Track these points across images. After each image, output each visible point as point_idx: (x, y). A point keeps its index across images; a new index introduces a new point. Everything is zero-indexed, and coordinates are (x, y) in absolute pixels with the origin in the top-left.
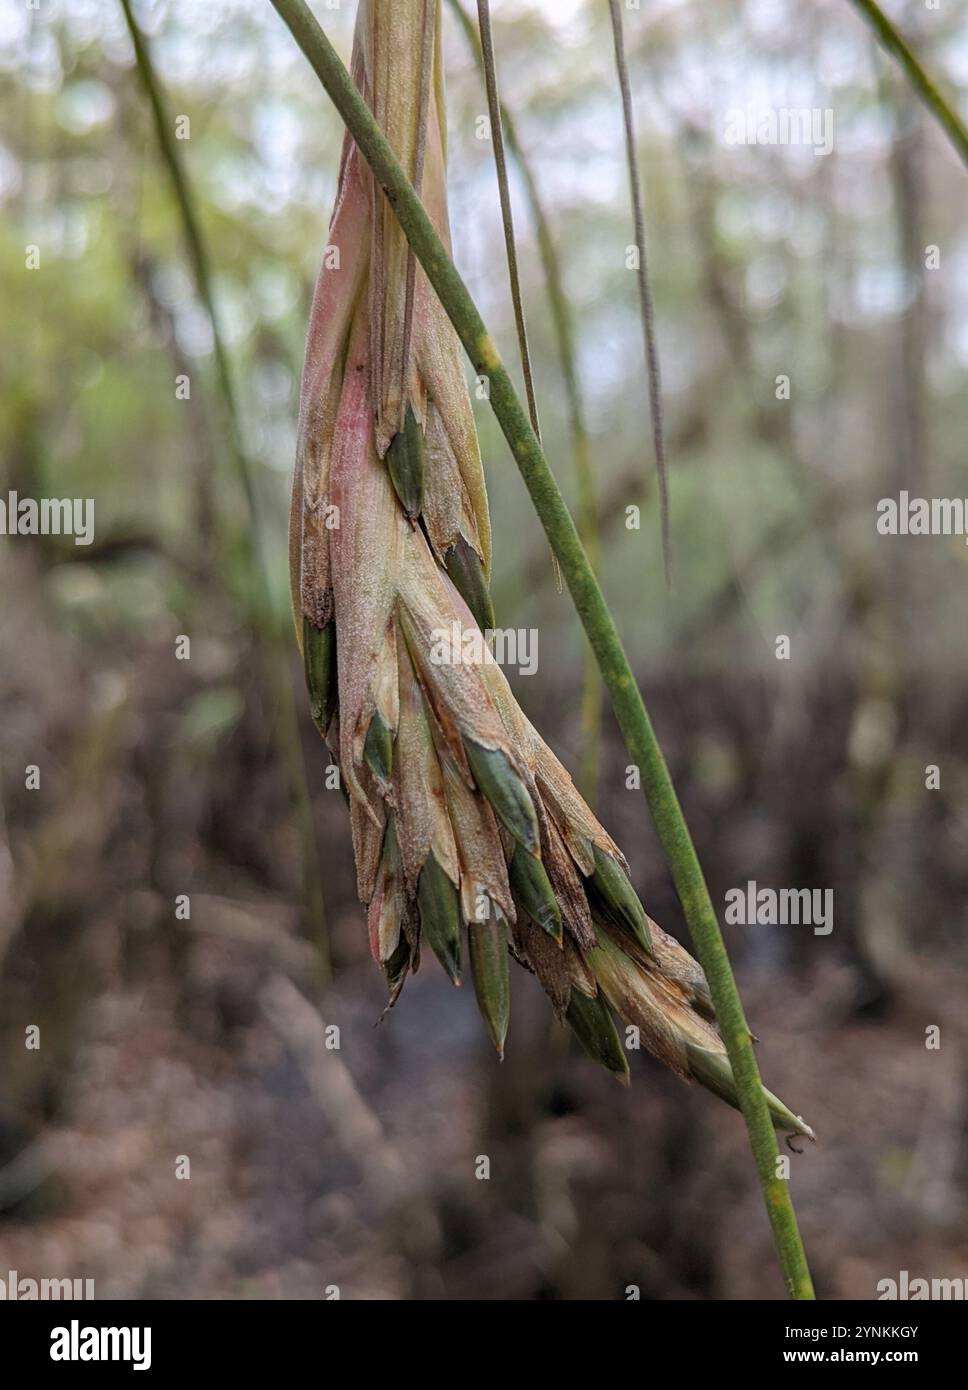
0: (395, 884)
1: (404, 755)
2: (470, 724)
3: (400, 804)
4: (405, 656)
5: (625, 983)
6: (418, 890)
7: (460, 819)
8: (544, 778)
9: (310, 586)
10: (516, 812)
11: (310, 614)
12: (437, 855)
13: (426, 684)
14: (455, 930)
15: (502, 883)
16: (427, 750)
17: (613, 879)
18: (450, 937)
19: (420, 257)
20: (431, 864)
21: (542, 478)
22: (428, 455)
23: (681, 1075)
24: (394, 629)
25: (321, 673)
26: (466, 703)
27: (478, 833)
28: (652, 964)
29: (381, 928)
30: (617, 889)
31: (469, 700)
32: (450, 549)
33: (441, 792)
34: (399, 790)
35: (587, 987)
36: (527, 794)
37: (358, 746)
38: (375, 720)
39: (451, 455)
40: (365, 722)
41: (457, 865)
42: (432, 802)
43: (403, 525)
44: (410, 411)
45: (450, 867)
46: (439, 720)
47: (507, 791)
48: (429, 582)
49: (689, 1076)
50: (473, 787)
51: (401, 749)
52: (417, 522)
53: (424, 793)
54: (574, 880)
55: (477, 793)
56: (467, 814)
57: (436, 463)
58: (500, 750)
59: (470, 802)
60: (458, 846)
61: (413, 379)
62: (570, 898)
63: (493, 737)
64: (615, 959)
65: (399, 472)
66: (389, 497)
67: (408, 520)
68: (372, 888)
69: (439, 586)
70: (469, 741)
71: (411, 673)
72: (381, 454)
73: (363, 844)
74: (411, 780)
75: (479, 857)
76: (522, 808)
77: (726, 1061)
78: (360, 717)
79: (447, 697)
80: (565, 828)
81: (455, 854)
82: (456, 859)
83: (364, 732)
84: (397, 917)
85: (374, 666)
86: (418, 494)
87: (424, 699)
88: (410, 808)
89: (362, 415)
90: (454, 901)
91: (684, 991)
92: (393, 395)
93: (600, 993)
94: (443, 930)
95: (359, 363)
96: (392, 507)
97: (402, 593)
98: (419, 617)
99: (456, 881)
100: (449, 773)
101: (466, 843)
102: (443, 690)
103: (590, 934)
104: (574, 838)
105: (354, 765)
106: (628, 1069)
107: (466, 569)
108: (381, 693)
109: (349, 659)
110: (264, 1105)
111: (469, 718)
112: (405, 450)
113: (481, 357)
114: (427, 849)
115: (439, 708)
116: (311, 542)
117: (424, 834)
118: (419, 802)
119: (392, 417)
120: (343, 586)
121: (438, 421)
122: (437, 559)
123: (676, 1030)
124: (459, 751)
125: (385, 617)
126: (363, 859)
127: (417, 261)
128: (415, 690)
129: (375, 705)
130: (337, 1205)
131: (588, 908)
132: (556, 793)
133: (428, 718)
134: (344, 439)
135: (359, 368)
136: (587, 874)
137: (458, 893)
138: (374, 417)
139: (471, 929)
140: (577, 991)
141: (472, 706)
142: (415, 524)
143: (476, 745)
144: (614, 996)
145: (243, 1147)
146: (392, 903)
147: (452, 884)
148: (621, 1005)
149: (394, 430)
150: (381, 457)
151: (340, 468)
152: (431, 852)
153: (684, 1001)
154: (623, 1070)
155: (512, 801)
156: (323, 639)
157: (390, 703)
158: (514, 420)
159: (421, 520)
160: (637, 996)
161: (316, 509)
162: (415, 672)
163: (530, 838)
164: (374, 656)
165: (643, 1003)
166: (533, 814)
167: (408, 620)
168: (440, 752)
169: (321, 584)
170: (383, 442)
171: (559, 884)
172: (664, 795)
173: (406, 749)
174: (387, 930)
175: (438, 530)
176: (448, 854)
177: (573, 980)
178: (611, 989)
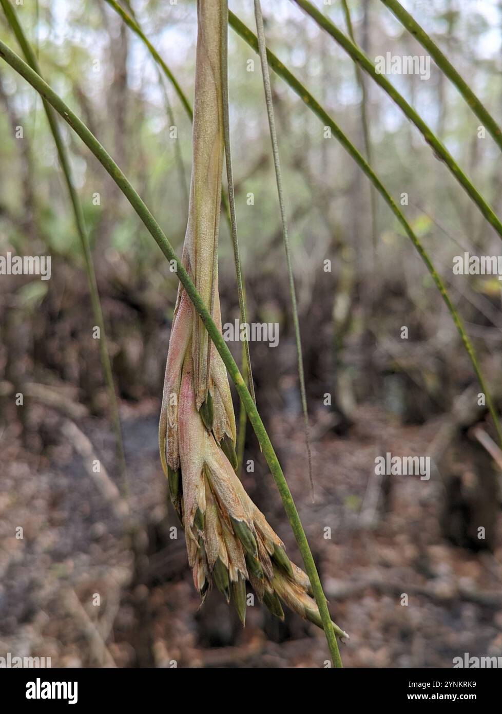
0: (203, 561)
1: (208, 521)
2: (233, 512)
3: (206, 538)
4: (207, 483)
5: (284, 588)
6: (214, 569)
7: (228, 544)
8: (256, 521)
9: (171, 456)
10: (250, 544)
11: (171, 466)
12: (221, 558)
13: (215, 495)
14: (227, 584)
15: (243, 566)
16: (216, 519)
17: (280, 555)
18: (226, 586)
19: (213, 341)
20: (218, 560)
21: (259, 426)
22: (215, 406)
23: (303, 618)
24: (203, 474)
25: (175, 487)
26: (231, 504)
27: (235, 549)
28: (293, 580)
29: (198, 577)
30: (282, 558)
31: (232, 503)
32: (222, 439)
33: (221, 534)
34: (206, 534)
35: (270, 590)
36: (253, 537)
37: (192, 519)
38: (198, 510)
39: (223, 405)
40: (194, 511)
41: (227, 561)
42: (218, 538)
43: (206, 434)
44: (209, 393)
45: (225, 561)
46: (221, 509)
47: (246, 536)
48: (216, 456)
49: (305, 618)
50: (233, 533)
51: (207, 519)
52: (210, 432)
53: (215, 535)
54: (267, 557)
55: (235, 536)
56: (231, 543)
57: (217, 409)
58: (244, 521)
59: (233, 539)
60: (228, 554)
61: (210, 380)
62: (265, 563)
63: (241, 517)
64: (280, 580)
65: (204, 416)
66: (200, 424)
67: (208, 432)
68: (194, 562)
69: (219, 457)
70: (233, 518)
71: (210, 491)
72: (198, 409)
73: (190, 545)
74: (210, 530)
75: (235, 558)
76: (252, 542)
77: (319, 613)
78: (192, 509)
79: (224, 501)
80: (263, 538)
81: (227, 556)
82: (227, 558)
83: (194, 515)
84: (204, 574)
85: (197, 490)
86: (211, 423)
87: (214, 499)
88: (210, 540)
89: (190, 393)
90: (227, 573)
91: (304, 588)
92: (202, 387)
93: (275, 592)
94: (223, 583)
95: (188, 371)
96: (202, 428)
97: (206, 461)
98: (213, 470)
99: (228, 566)
100: (224, 528)
101: (231, 553)
102: (222, 498)
103: (272, 574)
104: (267, 542)
105: (191, 527)
106: (284, 615)
107: (228, 446)
108: (200, 500)
109: (188, 487)
110: (64, 481)
111: (232, 509)
112: (207, 407)
113: (237, 380)
114: (217, 555)
115: (220, 504)
116: (171, 439)
117: (216, 550)
118: (214, 538)
119: (201, 395)
120: (184, 459)
121: (218, 393)
122: (217, 443)
123: (301, 604)
124: (228, 521)
125: (200, 470)
126: (190, 551)
127: (212, 342)
128: (211, 497)
129: (198, 505)
130: (100, 528)
131: (271, 565)
132: (261, 527)
133: (217, 507)
134: (184, 402)
135: (188, 373)
136: (271, 553)
137: (228, 571)
138: (195, 396)
139: (232, 584)
140: (266, 592)
141: (233, 505)
142: (211, 433)
143: (235, 521)
144: (280, 593)
145: (55, 502)
146: (202, 568)
147: (226, 567)
148: (282, 596)
149: (203, 401)
150: (198, 411)
151: (182, 413)
152: (218, 557)
153: (304, 592)
154: (282, 615)
155: (248, 540)
156: (176, 476)
157: (203, 504)
158: (249, 405)
159: (212, 431)
160: (288, 592)
161: (174, 427)
162: (211, 491)
163: (254, 553)
164: (197, 486)
165: (290, 595)
166: (256, 544)
167: (209, 471)
168: (221, 520)
169: (175, 456)
170: (199, 405)
171: (262, 558)
172: (303, 541)
173: (209, 519)
174: (200, 578)
175: (218, 433)
176: (224, 556)
177: (265, 588)
178: (279, 590)
